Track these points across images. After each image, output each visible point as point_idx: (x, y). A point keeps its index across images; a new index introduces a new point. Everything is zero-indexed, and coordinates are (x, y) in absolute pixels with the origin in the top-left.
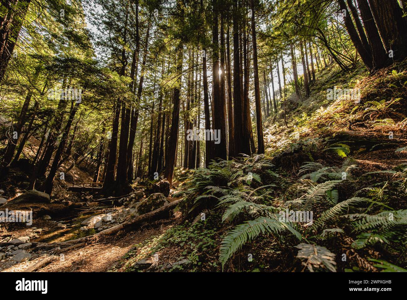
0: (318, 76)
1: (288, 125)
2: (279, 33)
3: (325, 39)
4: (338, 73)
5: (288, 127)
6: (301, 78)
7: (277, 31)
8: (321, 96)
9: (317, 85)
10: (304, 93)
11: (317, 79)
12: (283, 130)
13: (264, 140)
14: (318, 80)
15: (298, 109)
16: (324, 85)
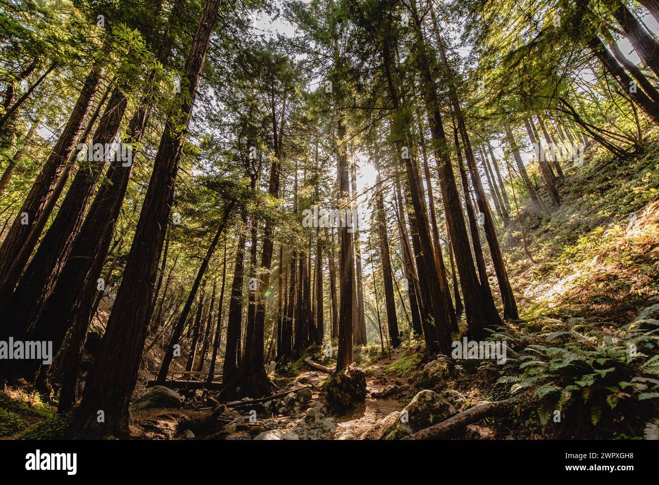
0: (567, 169)
1: (534, 258)
2: (494, 110)
3: (573, 111)
4: (610, 163)
5: (535, 262)
6: (534, 175)
7: (490, 108)
8: (587, 204)
9: (570, 185)
10: (547, 199)
11: (566, 174)
12: (524, 268)
13: (491, 286)
14: (570, 176)
15: (544, 228)
16: (584, 183)
